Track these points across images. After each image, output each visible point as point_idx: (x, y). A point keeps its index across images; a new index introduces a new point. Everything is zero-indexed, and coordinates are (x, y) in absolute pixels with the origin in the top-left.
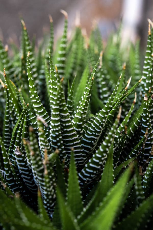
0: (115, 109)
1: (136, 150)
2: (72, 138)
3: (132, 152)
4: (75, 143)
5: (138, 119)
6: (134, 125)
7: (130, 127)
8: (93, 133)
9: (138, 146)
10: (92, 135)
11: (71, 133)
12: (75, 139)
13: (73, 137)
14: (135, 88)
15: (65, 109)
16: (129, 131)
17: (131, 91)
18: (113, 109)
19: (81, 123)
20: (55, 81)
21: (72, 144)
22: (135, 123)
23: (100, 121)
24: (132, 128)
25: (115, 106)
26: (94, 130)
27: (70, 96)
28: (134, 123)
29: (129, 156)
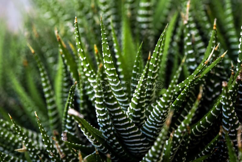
0: (185, 93)
1: (209, 147)
2: (126, 128)
3: (206, 149)
4: (130, 133)
5: (216, 107)
6: (211, 114)
7: (206, 116)
8: (153, 123)
9: (212, 144)
10: (152, 125)
11: (124, 123)
12: (130, 129)
13: (128, 127)
14: (216, 64)
15: (110, 98)
16: (204, 121)
17: (211, 68)
18: (182, 94)
19: (140, 109)
20: (109, 55)
21: (128, 133)
22: (213, 112)
23: (160, 112)
24: (208, 118)
25: (184, 91)
26: (153, 120)
27: (135, 68)
28: (211, 112)
29: (202, 152)
